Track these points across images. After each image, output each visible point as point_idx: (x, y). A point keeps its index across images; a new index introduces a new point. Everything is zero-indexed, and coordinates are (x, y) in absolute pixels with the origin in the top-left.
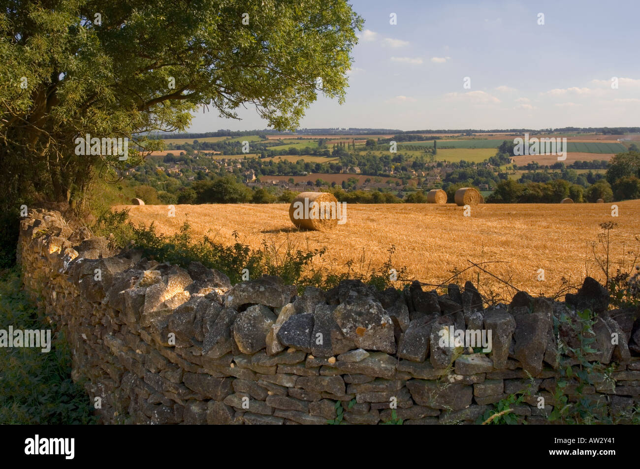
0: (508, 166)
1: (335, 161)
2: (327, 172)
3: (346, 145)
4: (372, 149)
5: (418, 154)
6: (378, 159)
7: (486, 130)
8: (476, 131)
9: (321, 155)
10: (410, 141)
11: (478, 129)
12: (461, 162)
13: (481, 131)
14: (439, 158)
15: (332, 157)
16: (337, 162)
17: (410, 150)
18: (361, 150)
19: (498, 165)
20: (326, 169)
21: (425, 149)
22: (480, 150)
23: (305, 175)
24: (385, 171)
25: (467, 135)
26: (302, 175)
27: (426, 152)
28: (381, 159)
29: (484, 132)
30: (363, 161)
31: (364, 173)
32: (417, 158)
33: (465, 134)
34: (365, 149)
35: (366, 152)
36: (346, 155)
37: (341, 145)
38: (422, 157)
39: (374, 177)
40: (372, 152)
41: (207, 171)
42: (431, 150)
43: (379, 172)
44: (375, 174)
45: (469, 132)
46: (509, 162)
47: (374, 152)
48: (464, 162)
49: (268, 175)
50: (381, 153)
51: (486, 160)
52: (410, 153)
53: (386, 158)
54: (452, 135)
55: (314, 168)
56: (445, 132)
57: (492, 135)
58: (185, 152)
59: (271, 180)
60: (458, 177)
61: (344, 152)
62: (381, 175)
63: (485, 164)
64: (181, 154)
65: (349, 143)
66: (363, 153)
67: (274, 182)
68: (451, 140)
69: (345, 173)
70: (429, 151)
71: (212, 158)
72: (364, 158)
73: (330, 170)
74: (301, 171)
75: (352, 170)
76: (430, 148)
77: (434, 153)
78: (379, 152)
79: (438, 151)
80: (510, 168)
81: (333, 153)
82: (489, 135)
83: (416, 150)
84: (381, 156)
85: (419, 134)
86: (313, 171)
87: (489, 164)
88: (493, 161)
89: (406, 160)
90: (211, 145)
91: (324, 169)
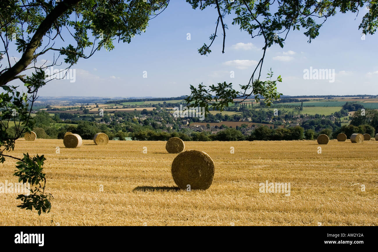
0: (346, 117)
1: (239, 114)
2: (231, 120)
3: (248, 105)
4: (263, 107)
5: (291, 110)
6: (265, 113)
7: (341, 95)
8: (335, 96)
9: (232, 111)
10: (290, 102)
11: (336, 95)
12: (316, 115)
13: (338, 96)
14: (303, 113)
15: (239, 112)
16: (240, 114)
17: (287, 108)
18: (257, 108)
19: (340, 117)
20: (231, 118)
21: (296, 107)
22: (331, 107)
23: (218, 122)
24: (267, 120)
25: (328, 99)
26: (216, 122)
27: (296, 109)
28: (267, 113)
29: (339, 96)
30: (256, 114)
31: (253, 121)
32: (290, 112)
33: (327, 98)
34: (259, 107)
35: (260, 109)
36: (246, 110)
37: (244, 105)
38: (293, 112)
39: (257, 124)
40: (263, 109)
41: (162, 119)
42: (299, 108)
43: (262, 121)
44: (260, 122)
45: (329, 97)
46: (347, 115)
47: (264, 109)
48: (318, 115)
49: (197, 122)
50: (268, 109)
51: (332, 114)
52: (286, 109)
53: (270, 112)
54: (318, 98)
55: (224, 118)
56: (315, 97)
57: (343, 99)
58: (155, 108)
59: (196, 125)
60: (309, 124)
61: (246, 109)
62: (263, 123)
63: (331, 116)
64: (154, 109)
65: (249, 104)
66: (257, 110)
67: (197, 126)
68: (316, 102)
69: (242, 121)
70: (298, 108)
71: (169, 112)
72: (257, 112)
73: (233, 119)
74: (216, 120)
75: (247, 120)
76: (299, 106)
77: (301, 109)
78: (267, 109)
79: (304, 108)
80: (347, 119)
81: (239, 109)
82: (342, 99)
83: (290, 108)
84: (268, 111)
85: (297, 98)
86: (223, 120)
87: (334, 116)
88: (337, 115)
89: (283, 114)
90: (172, 105)
91: (230, 119)
